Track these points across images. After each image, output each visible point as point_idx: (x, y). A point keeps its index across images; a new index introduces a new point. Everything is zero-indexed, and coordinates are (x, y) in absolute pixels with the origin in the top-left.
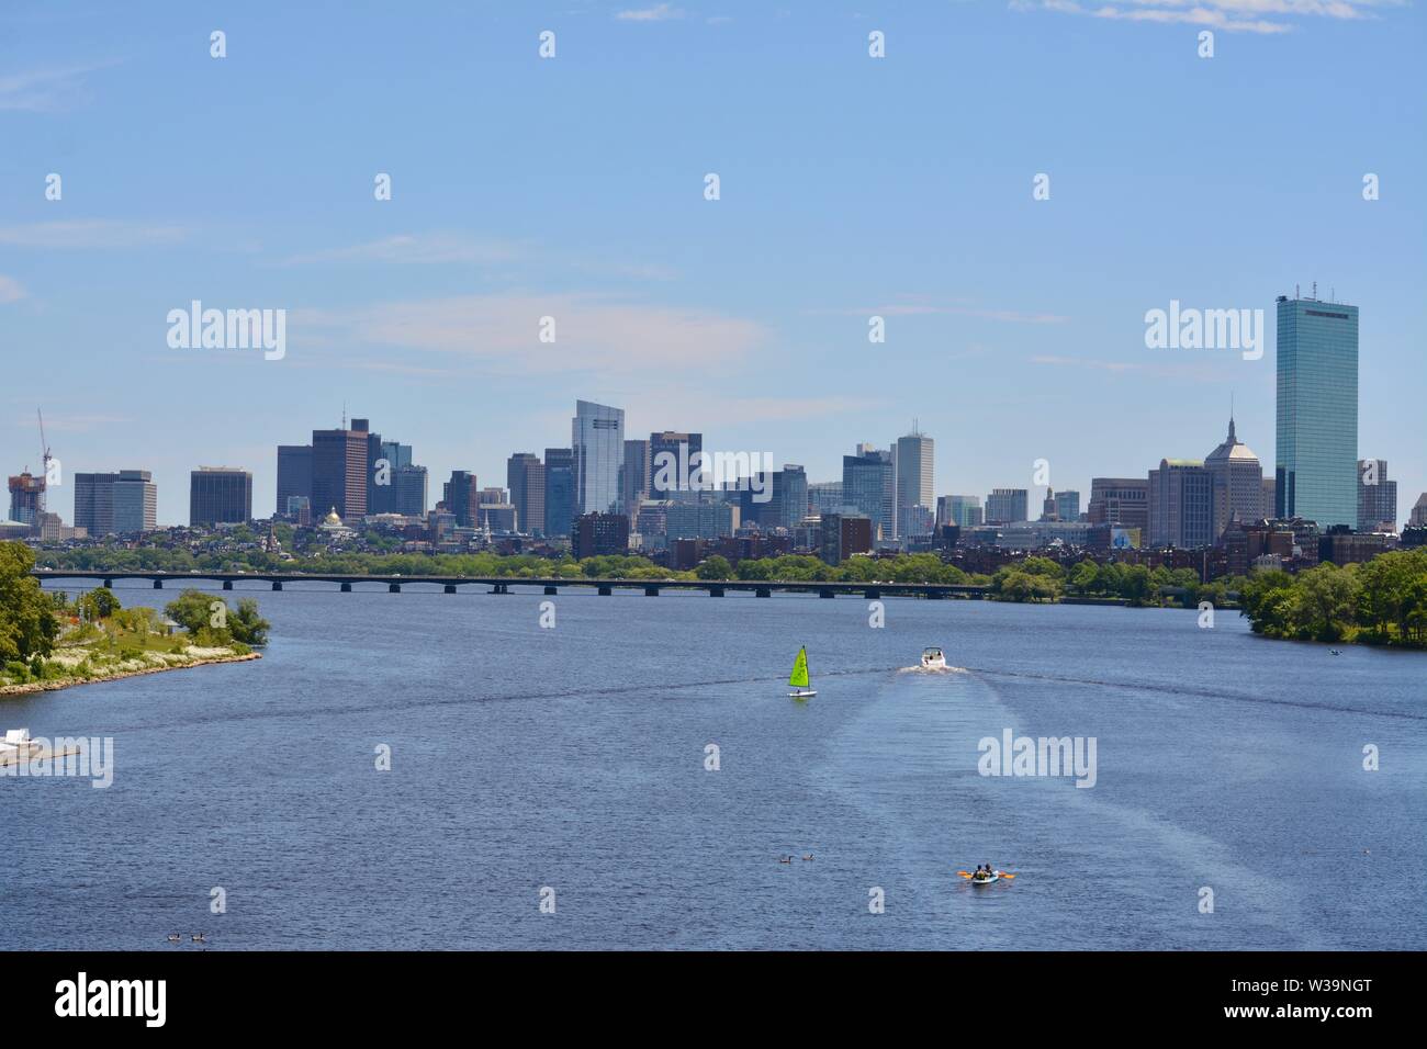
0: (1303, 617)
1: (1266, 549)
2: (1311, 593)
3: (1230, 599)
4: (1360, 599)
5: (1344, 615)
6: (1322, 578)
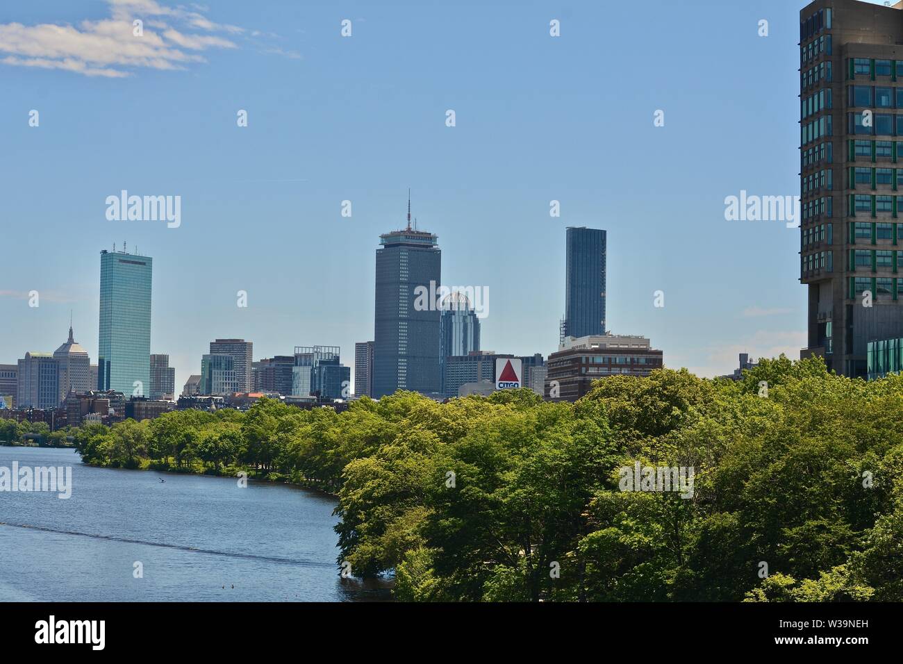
0: (115, 453)
1: (92, 410)
2: (120, 438)
3: (69, 442)
4: (151, 441)
5: (141, 452)
6: (127, 428)
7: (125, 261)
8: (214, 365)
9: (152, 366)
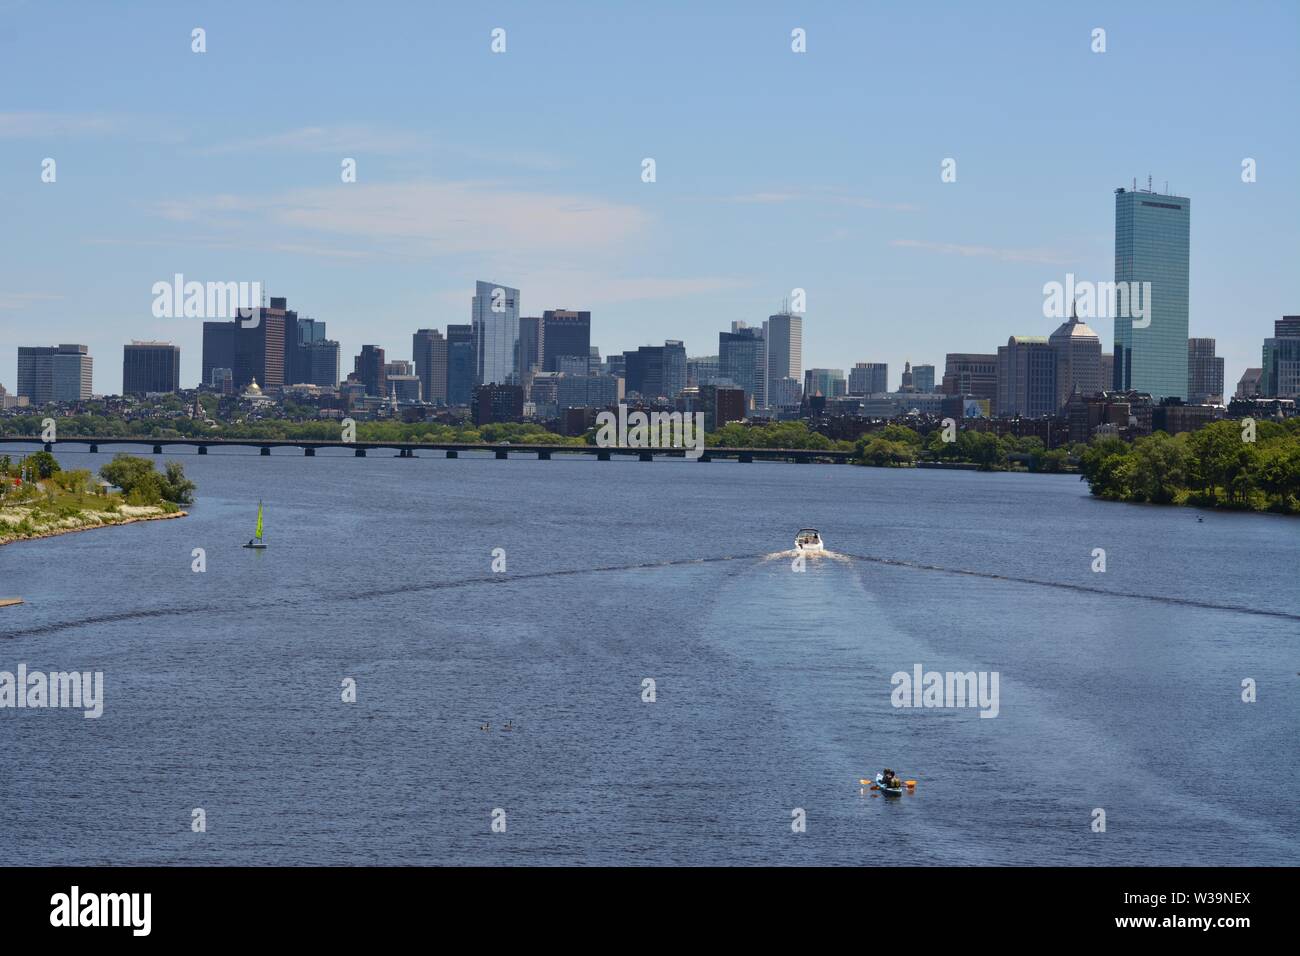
0: (1138, 480)
1: (1104, 419)
2: (1146, 460)
3: (1072, 465)
4: (1190, 463)
5: (1175, 479)
6: (1156, 446)
7: (1150, 204)
8: (1281, 353)
9: (1191, 356)
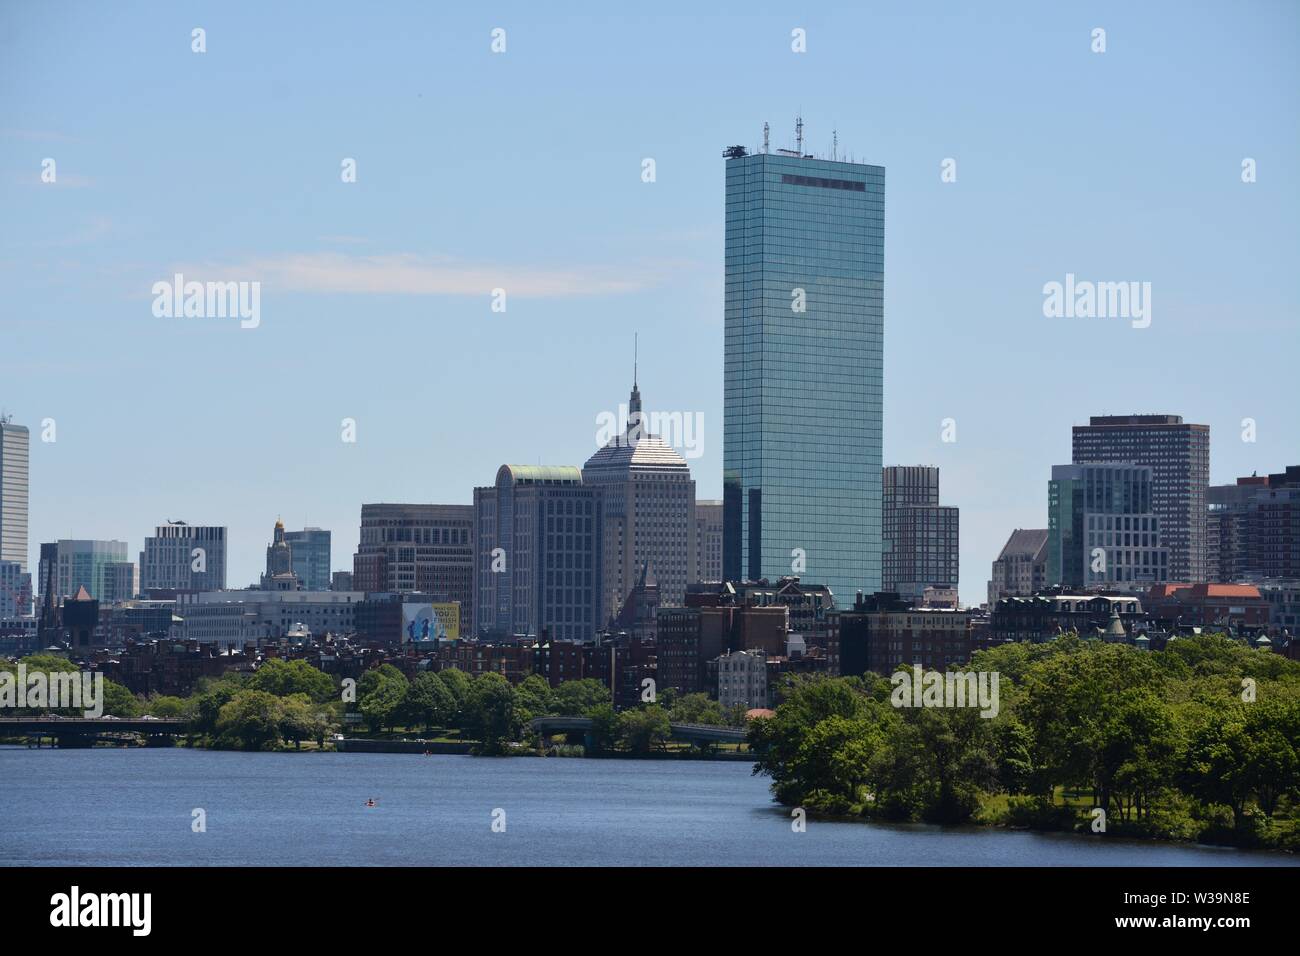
0: (894, 773)
1: (734, 640)
3: (679, 741)
5: (976, 772)
7: (800, 180)
8: (1090, 497)
9: (888, 507)
